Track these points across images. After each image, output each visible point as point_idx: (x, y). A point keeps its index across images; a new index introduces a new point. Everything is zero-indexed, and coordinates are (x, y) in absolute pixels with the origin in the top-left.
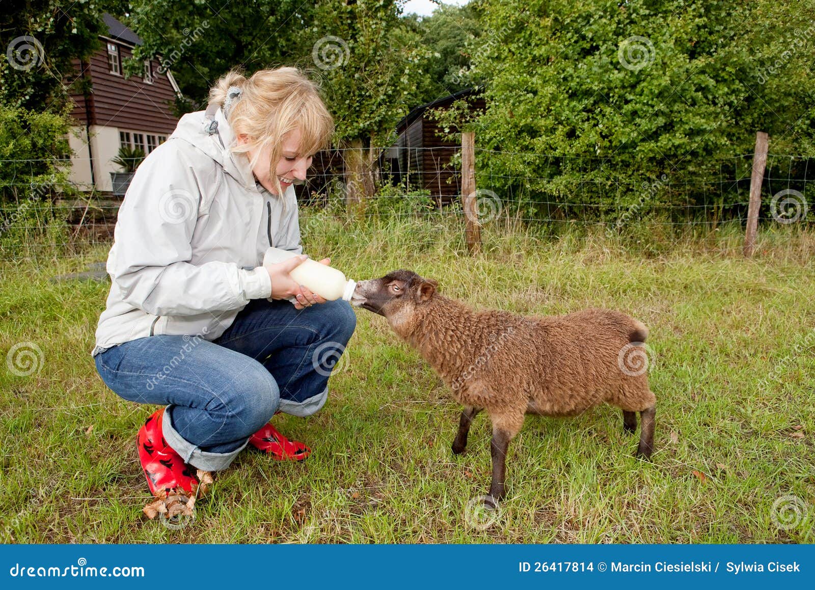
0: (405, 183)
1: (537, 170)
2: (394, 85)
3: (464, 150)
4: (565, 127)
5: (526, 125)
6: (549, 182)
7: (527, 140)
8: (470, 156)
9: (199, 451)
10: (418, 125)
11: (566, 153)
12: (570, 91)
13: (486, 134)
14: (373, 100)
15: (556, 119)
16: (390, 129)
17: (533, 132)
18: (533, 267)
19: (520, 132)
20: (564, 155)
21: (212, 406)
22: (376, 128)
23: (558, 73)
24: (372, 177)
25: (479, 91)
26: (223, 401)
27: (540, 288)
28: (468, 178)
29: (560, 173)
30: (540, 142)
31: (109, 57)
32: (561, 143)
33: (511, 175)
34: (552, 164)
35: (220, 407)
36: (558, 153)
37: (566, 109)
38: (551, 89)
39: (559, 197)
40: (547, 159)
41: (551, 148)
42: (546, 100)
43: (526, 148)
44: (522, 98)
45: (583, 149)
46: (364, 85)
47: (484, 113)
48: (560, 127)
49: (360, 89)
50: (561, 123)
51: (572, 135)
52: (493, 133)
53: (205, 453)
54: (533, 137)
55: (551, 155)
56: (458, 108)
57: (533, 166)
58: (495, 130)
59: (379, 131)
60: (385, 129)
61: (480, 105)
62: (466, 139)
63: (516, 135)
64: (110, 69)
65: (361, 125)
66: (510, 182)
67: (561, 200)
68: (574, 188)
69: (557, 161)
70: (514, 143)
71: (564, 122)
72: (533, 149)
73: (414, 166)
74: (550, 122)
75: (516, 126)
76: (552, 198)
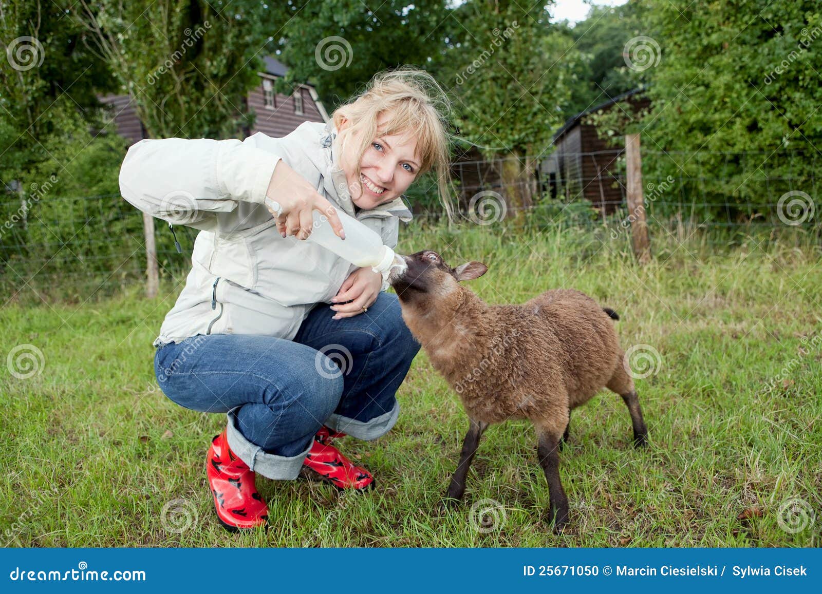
0: (565, 195)
1: (714, 171)
2: (548, 93)
3: (629, 154)
4: (743, 119)
5: (697, 122)
6: (727, 182)
7: (699, 137)
8: (635, 159)
9: (263, 453)
10: (576, 135)
11: (747, 148)
12: (750, 80)
13: (651, 135)
14: (528, 110)
15: (733, 112)
16: (547, 138)
17: (707, 129)
18: (710, 274)
19: (691, 130)
20: (744, 150)
21: (269, 396)
22: (532, 139)
23: (734, 61)
24: (529, 190)
25: (644, 91)
26: (279, 387)
27: (720, 294)
28: (633, 184)
29: (740, 172)
30: (713, 139)
31: (265, 93)
32: (740, 138)
33: (682, 176)
34: (730, 162)
35: (277, 396)
36: (737, 150)
37: (744, 99)
38: (726, 78)
39: (740, 198)
40: (723, 156)
41: (728, 144)
42: (721, 92)
43: (698, 147)
44: (691, 93)
45: (767, 143)
46: (517, 96)
47: (649, 112)
48: (738, 120)
49: (514, 100)
50: (739, 115)
51: (753, 128)
52: (660, 133)
53: (268, 456)
54: (706, 135)
55: (729, 152)
56: (620, 111)
57: (708, 167)
58: (662, 129)
59: (535, 142)
60: (542, 140)
61: (645, 103)
62: (630, 143)
63: (686, 133)
64: (266, 103)
65: (517, 137)
66: (682, 184)
67: (743, 201)
68: (758, 187)
69: (736, 159)
70: (684, 142)
71: (743, 115)
72: (706, 148)
73: (574, 176)
74: (726, 115)
75: (686, 122)
76: (731, 199)
